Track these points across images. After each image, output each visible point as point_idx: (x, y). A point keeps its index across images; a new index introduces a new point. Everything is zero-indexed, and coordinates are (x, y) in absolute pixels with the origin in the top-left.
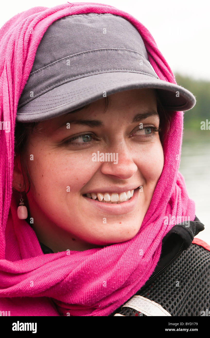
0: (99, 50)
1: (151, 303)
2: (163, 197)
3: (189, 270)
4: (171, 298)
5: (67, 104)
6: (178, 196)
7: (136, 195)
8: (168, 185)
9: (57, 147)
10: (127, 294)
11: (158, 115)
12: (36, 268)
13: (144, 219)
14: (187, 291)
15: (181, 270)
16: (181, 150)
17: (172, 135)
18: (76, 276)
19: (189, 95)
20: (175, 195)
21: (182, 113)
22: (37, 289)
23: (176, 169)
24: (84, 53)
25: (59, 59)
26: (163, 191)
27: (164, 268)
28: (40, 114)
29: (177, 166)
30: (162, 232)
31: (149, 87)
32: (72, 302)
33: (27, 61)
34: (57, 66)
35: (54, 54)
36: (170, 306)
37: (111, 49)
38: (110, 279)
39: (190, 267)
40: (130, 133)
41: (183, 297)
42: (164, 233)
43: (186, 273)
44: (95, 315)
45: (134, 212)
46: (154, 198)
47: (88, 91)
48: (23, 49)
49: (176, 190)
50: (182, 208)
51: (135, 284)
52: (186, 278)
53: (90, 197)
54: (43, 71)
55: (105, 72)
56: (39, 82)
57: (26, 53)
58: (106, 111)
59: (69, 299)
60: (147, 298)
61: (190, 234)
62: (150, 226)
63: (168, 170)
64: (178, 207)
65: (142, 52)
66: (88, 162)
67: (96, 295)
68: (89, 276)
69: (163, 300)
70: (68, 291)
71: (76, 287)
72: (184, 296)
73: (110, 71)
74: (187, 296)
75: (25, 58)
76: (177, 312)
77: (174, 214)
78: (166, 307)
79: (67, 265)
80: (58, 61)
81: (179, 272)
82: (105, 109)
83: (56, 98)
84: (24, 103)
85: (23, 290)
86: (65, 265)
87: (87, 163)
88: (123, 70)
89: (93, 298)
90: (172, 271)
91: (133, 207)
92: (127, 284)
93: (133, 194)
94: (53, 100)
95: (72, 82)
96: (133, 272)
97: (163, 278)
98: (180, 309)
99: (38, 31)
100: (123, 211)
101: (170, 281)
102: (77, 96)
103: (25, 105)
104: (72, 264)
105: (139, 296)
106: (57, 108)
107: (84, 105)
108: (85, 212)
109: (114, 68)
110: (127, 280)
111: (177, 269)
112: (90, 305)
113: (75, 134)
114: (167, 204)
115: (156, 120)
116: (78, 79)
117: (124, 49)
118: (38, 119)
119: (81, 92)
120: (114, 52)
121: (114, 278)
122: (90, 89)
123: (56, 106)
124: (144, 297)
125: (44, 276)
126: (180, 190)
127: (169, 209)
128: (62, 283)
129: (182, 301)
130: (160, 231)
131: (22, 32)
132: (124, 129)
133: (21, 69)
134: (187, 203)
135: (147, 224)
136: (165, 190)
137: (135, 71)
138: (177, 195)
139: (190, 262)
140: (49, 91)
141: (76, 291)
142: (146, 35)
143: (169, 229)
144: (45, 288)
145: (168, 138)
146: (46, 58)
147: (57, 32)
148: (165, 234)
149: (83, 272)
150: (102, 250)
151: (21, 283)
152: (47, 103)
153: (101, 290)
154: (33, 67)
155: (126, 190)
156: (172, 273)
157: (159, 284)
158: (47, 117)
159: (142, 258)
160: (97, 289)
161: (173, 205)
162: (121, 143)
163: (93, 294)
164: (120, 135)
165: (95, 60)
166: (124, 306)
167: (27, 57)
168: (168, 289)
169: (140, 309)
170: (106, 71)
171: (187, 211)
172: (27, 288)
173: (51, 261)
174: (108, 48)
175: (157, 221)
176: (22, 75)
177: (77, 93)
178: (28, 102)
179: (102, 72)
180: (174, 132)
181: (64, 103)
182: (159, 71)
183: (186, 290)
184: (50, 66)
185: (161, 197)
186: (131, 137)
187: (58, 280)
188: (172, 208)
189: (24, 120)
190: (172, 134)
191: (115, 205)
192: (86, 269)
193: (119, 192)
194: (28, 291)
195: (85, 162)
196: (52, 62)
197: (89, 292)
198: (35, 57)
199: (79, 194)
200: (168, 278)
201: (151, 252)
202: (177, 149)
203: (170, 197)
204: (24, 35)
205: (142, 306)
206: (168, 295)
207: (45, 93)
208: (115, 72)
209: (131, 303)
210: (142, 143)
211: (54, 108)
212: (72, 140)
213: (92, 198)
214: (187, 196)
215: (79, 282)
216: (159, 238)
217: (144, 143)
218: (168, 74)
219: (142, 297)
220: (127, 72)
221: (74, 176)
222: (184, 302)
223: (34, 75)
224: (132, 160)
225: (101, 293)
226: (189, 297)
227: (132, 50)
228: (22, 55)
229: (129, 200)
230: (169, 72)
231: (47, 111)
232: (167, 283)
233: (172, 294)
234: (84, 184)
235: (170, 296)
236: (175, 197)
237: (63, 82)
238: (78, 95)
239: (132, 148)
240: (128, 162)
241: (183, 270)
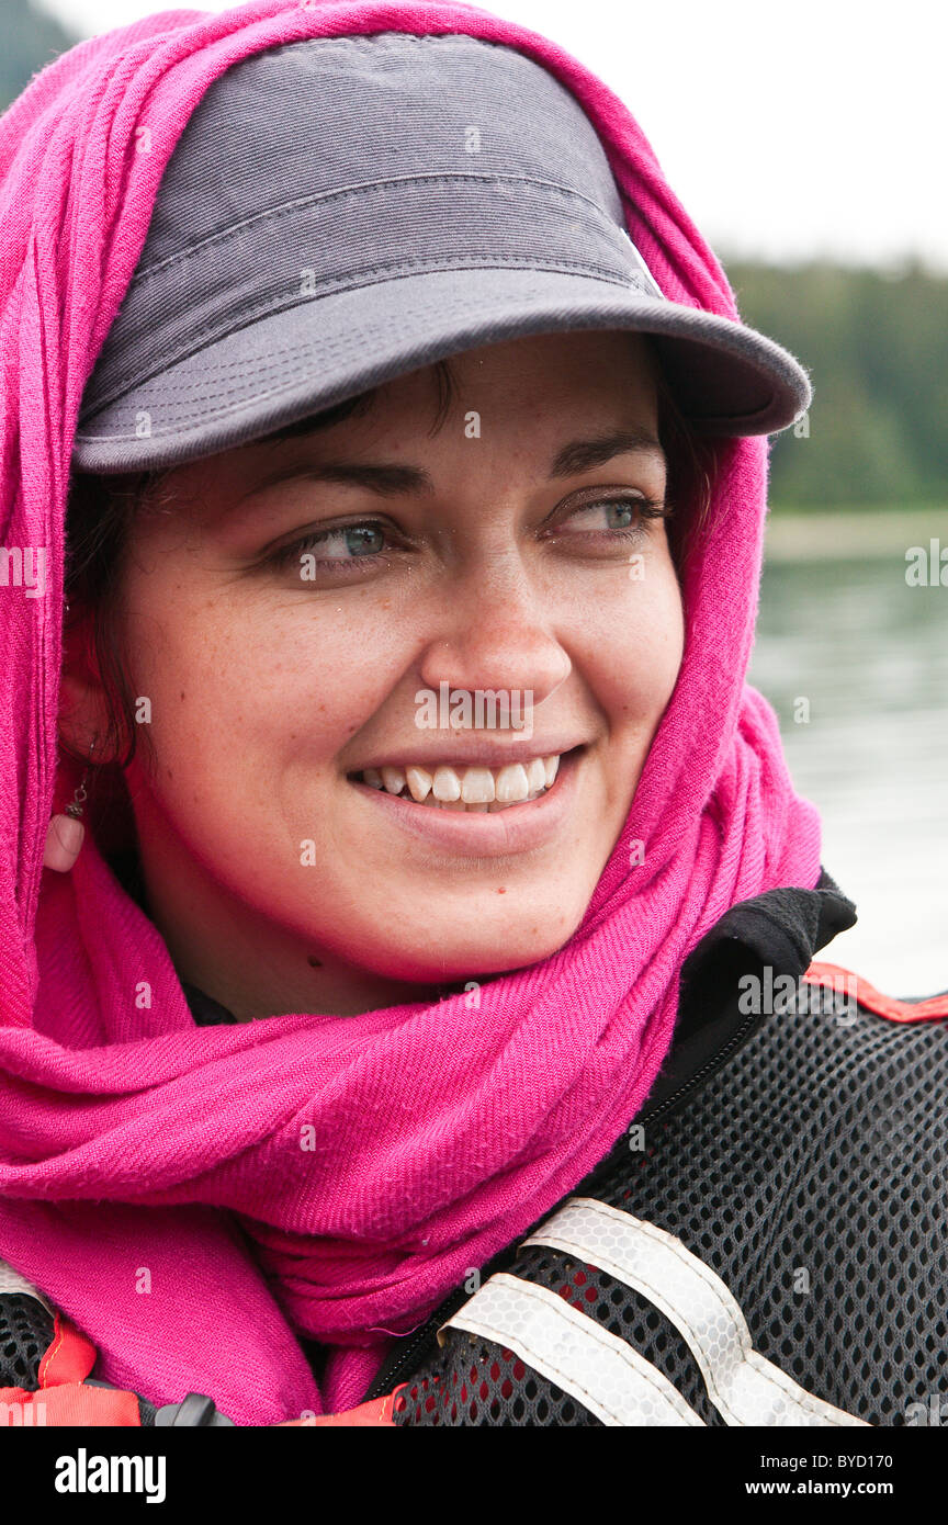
0: (413, 179)
1: (638, 1228)
2: (681, 788)
3: (797, 1096)
4: (721, 1211)
5: (273, 395)
6: (746, 790)
7: (567, 778)
8: (701, 738)
9: (241, 578)
10: (539, 1194)
11: (661, 450)
12: (157, 1079)
13: (601, 879)
14: (789, 1180)
15: (766, 1094)
16: (757, 599)
17: (720, 536)
18: (325, 1121)
19: (779, 363)
20: (735, 781)
21: (760, 444)
22: (163, 1170)
23: (737, 676)
24: (354, 191)
25: (251, 216)
26: (681, 762)
27: (692, 1084)
28: (169, 437)
29: (740, 662)
30: (680, 936)
31: (610, 326)
32: (312, 1225)
33: (121, 223)
34: (241, 245)
35: (233, 194)
36: (718, 1241)
37: (466, 177)
38: (466, 1129)
39: (801, 1082)
40: (544, 521)
41: (772, 1205)
42: (688, 940)
43: (787, 1108)
44: (409, 1278)
45: (559, 846)
46: (643, 794)
47: (362, 340)
48: (106, 177)
49: (739, 763)
50: (763, 837)
51: (571, 1150)
52: (784, 1129)
53: (377, 782)
54: (185, 263)
55: (437, 267)
56: (168, 312)
57: (118, 190)
58: (438, 430)
59: (300, 1215)
60: (624, 1210)
61: (793, 940)
62: (627, 910)
63: (702, 679)
64: (746, 831)
65: (598, 193)
66: (369, 639)
67: (411, 1195)
68: (381, 1121)
69: (688, 1218)
70: (293, 1180)
71: (326, 1165)
72: (776, 1200)
73: (457, 263)
74: (788, 1202)
75: (112, 210)
76: (747, 1267)
77: (729, 861)
78: (701, 1247)
79: (290, 1075)
80: (247, 222)
81: (757, 1103)
82: (436, 419)
83: (235, 371)
84: (106, 397)
85: (106, 1170)
86: (281, 1073)
87: (362, 644)
88: (512, 263)
89: (398, 1208)
90: (726, 1101)
91: (552, 826)
92: (535, 1151)
93: (557, 775)
94: (223, 380)
95: (299, 307)
96: (560, 1102)
97: (689, 1128)
98: (757, 1253)
99: (169, 101)
100: (512, 841)
101: (719, 1139)
102: (315, 362)
103: (110, 403)
104: (306, 1068)
105: (592, 1200)
106: (233, 412)
107: (345, 398)
108: (355, 845)
109: (475, 254)
110: (536, 1135)
111: (748, 1090)
112: (384, 1239)
113: (312, 524)
114: (697, 818)
115: (651, 472)
116: (328, 295)
117: (520, 177)
118: (159, 456)
119: (332, 347)
120: (476, 189)
121: (483, 1129)
122: (371, 332)
123: (232, 404)
124: (613, 1204)
125: (196, 1115)
126: (757, 762)
127: (709, 840)
128: (269, 1148)
129: (767, 1221)
130: (669, 933)
131: (101, 106)
132: (516, 505)
133: (97, 257)
134: (785, 815)
135: (614, 902)
136: (687, 762)
137: (562, 267)
138: (745, 784)
139: (800, 1064)
140: (207, 345)
141: (325, 1179)
142: (613, 124)
143: (708, 922)
144: (195, 1166)
145: (702, 547)
146: (196, 210)
147: (245, 107)
148: (691, 943)
149: (356, 1103)
150: (433, 1010)
151: (98, 1143)
152: (198, 393)
153: (430, 1177)
154: (146, 248)
155: (524, 756)
156: (729, 1108)
157: (674, 1152)
158: (195, 449)
159: (598, 1044)
160: (414, 1171)
161: (726, 823)
162: (505, 558)
163: (398, 1192)
164: (499, 526)
165: (396, 221)
166: (529, 1242)
167: (120, 207)
168: (708, 1173)
169: (592, 1253)
170: (444, 264)
171: (786, 851)
172: (121, 1165)
173: (223, 1056)
174: (454, 173)
175: (659, 889)
176: (98, 280)
177: (318, 352)
178: (125, 393)
179: (426, 268)
180: (728, 524)
181: (264, 392)
182: (670, 272)
183: (784, 1175)
184: (215, 243)
185: (671, 788)
186: (547, 537)
187: (249, 1133)
188: (721, 838)
189: (103, 462)
190: (719, 532)
191: (477, 815)
192: (366, 1089)
193: (496, 763)
194: (125, 1175)
195: (353, 637)
196: (220, 229)
197: (381, 1187)
198: (155, 207)
199: (334, 772)
200: (709, 1127)
201: (633, 1017)
202: (741, 591)
203: (708, 789)
204: (112, 119)
205: (603, 1240)
206: (709, 1197)
207: (191, 355)
208: (480, 268)
209: (559, 1230)
210: (592, 562)
211: (225, 411)
212: (302, 547)
213: (384, 789)
214: (789, 790)
215: (340, 1146)
216: (665, 958)
217: (599, 562)
218: (707, 285)
219: (602, 1206)
220: (529, 269)
221: (311, 696)
222: (774, 1226)
223: (151, 280)
224: (548, 633)
225: (430, 1189)
226: (795, 1206)
227: (551, 183)
228: (99, 198)
229: (539, 797)
230: (709, 278)
231: (197, 426)
232: (708, 1150)
233: (727, 1191)
234: (352, 729)
235: (716, 1203)
236: (734, 791)
237: (268, 307)
238: (321, 356)
239: (550, 583)
240: (532, 637)
241: (773, 1096)
